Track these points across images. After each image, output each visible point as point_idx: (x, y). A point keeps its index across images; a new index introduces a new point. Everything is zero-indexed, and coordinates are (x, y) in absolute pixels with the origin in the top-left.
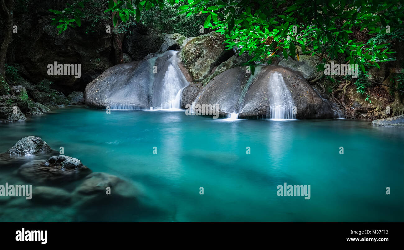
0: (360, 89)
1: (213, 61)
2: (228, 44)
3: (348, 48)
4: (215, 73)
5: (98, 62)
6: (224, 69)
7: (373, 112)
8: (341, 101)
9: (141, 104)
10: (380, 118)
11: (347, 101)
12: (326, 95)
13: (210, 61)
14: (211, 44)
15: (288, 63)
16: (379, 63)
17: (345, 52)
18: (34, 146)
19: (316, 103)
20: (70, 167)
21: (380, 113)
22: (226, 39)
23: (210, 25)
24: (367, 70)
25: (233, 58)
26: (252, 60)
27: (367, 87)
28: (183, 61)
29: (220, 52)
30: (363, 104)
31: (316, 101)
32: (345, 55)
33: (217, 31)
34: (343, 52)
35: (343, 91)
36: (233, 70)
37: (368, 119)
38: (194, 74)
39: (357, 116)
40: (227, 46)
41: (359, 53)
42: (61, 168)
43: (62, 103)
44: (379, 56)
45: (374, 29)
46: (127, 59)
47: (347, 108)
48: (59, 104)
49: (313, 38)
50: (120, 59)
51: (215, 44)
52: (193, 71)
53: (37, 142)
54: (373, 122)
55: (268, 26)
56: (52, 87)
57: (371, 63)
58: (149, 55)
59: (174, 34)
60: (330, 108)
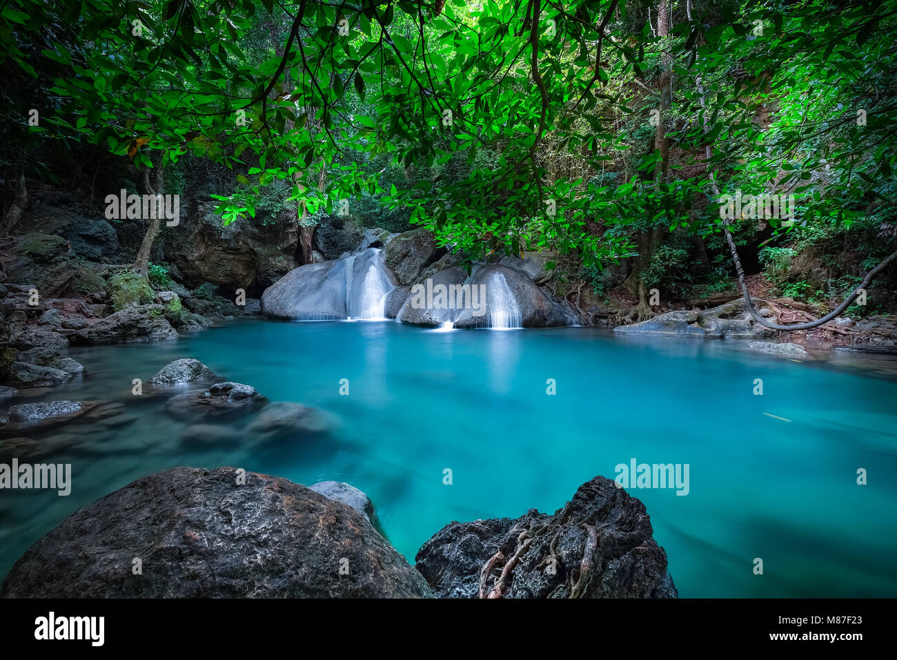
0: (598, 289)
1: (423, 261)
2: (440, 241)
3: (581, 242)
4: (424, 275)
5: (279, 262)
6: (435, 270)
7: (615, 317)
8: (575, 305)
9: (336, 313)
10: (623, 324)
11: (583, 304)
12: (558, 298)
13: (420, 261)
14: (420, 241)
15: (511, 262)
16: (619, 259)
17: (577, 247)
18: (189, 371)
19: (545, 308)
20: (241, 397)
21: (623, 318)
22: (437, 235)
23: (417, 220)
24: (604, 267)
25: (446, 257)
26: (469, 259)
27: (606, 287)
28: (387, 261)
29: (430, 251)
30: (601, 307)
31: (546, 305)
32: (577, 251)
33: (425, 227)
34: (575, 247)
35: (577, 292)
36: (445, 272)
37: (609, 326)
38: (401, 277)
39: (596, 322)
40: (438, 244)
41: (594, 248)
42: (227, 399)
43: (231, 314)
44: (619, 252)
45: (611, 219)
46: (318, 258)
47: (583, 313)
48: (225, 314)
49: (539, 232)
50: (309, 258)
51: (424, 242)
52: (399, 272)
53: (194, 367)
54: (615, 330)
55: (486, 219)
56: (217, 292)
57: (609, 259)
58: (345, 253)
59: (376, 229)
60: (562, 313)
